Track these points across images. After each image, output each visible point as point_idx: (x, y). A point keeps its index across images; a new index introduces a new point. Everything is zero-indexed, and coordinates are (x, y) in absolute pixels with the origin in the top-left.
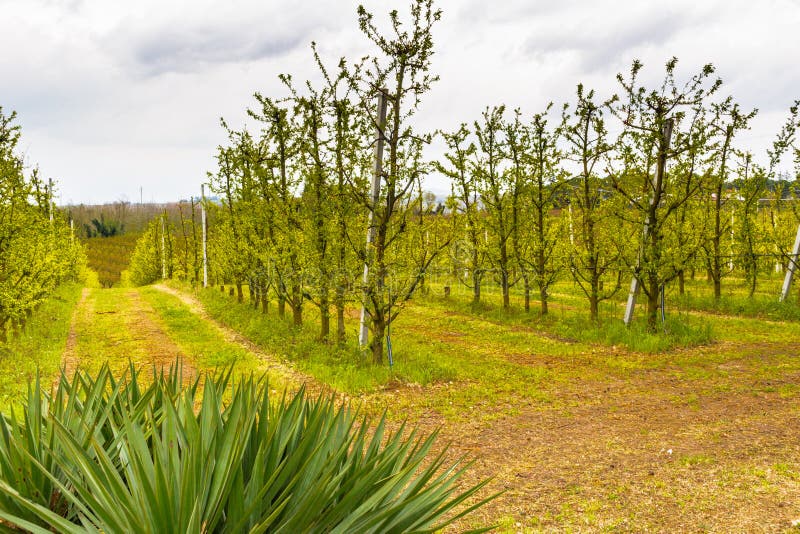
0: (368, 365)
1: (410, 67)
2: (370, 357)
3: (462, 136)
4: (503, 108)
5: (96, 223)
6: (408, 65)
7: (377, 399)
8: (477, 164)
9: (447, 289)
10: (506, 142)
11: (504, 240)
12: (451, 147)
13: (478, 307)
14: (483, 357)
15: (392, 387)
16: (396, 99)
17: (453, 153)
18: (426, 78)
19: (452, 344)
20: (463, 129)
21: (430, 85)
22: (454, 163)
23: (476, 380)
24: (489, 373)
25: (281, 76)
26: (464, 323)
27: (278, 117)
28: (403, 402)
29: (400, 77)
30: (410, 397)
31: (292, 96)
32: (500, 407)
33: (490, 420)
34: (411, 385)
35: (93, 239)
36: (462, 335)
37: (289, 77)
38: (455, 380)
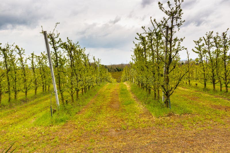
0: (164, 107)
1: (175, 18)
2: (165, 105)
3: (200, 41)
4: (212, 32)
5: (117, 68)
6: (174, 18)
7: (164, 119)
8: (204, 48)
9: (196, 84)
10: (213, 42)
11: (213, 70)
12: (196, 45)
13: (205, 89)
14: (203, 105)
15: (169, 115)
16: (171, 29)
17: (197, 46)
18: (181, 21)
19: (194, 101)
20: (200, 39)
21: (182, 23)
22: (197, 49)
23: (198, 114)
24: (204, 111)
25: (142, 27)
26: (200, 94)
27: (143, 38)
28: (172, 120)
29: (172, 22)
30: (175, 119)
31: (145, 32)
32: (205, 125)
33: (200, 130)
34: (176, 115)
35: (116, 72)
36: (199, 98)
37: (144, 27)
38: (191, 114)
